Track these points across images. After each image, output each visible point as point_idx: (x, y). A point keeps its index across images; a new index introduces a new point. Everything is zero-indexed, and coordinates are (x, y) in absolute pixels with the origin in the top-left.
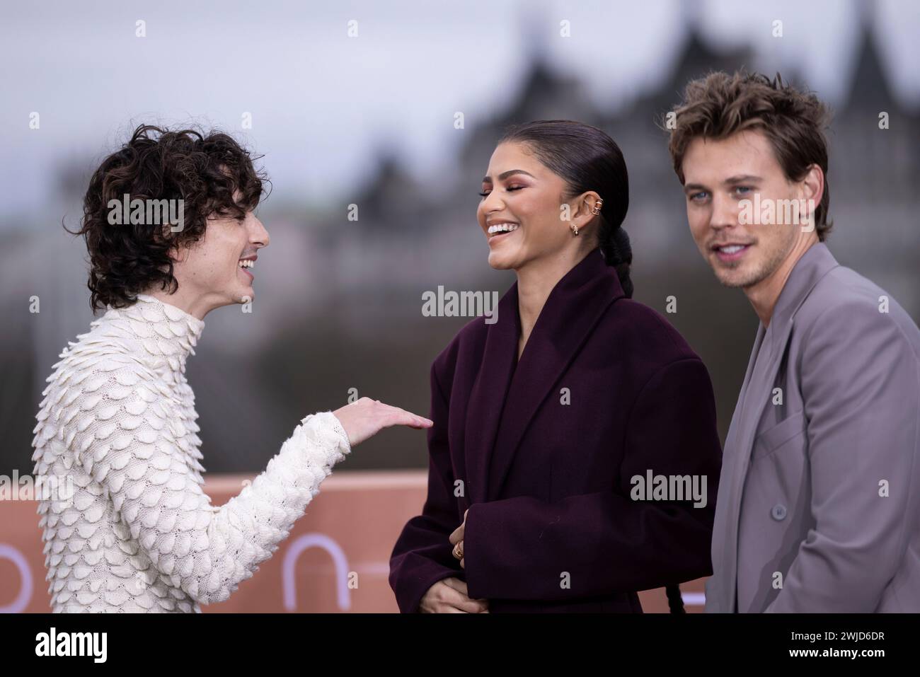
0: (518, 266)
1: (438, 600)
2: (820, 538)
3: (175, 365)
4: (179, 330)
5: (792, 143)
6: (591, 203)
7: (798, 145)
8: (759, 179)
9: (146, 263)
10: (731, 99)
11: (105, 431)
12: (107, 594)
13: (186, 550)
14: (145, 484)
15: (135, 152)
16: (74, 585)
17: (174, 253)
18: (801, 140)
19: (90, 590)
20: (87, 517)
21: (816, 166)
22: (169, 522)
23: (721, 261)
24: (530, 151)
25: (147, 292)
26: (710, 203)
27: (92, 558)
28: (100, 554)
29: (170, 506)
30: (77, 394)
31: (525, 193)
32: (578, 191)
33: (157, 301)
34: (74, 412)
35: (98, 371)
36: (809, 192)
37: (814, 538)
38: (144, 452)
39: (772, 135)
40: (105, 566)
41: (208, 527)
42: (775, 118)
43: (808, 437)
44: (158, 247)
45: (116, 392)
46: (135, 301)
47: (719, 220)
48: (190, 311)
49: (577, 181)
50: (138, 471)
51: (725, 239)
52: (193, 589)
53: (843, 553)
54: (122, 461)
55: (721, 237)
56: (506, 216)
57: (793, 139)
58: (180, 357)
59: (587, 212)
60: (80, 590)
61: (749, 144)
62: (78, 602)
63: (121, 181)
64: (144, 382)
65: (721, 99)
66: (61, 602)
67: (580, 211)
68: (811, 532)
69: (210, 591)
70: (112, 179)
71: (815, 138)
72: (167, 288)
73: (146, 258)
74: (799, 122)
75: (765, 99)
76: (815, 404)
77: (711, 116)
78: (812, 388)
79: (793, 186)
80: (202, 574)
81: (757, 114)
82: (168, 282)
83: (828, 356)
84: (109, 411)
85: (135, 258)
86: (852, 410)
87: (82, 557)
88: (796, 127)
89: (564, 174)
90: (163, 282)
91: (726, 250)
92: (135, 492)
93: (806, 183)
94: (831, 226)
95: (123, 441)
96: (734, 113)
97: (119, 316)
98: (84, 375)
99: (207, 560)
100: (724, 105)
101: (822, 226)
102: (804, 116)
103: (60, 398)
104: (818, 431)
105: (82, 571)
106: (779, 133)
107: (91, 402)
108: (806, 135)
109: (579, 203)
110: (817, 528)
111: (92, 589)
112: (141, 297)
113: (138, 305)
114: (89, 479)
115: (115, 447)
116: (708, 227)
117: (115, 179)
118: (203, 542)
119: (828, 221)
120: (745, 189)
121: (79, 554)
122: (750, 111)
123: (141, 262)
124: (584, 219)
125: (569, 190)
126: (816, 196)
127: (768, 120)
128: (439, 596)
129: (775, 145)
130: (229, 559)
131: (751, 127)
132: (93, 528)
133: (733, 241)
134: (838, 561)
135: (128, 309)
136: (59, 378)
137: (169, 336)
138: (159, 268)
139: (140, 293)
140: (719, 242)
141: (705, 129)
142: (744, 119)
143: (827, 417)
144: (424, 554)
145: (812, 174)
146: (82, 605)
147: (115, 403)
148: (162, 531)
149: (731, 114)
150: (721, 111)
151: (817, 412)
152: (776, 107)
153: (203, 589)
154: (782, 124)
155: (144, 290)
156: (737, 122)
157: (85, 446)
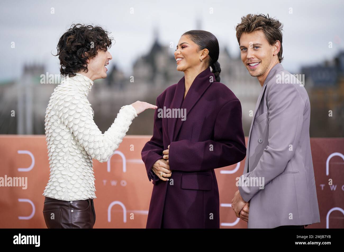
0: (185, 70)
1: (159, 165)
2: (269, 148)
3: (86, 94)
4: (88, 84)
5: (271, 34)
6: (206, 52)
7: (273, 35)
8: (261, 45)
9: (80, 63)
10: (253, 21)
11: (72, 113)
12: (69, 161)
13: (97, 147)
14: (84, 128)
15: (76, 32)
16: (59, 158)
17: (88, 61)
18: (274, 33)
19: (64, 160)
20: (64, 138)
21: (278, 41)
22: (92, 139)
23: (250, 68)
24: (189, 37)
25: (80, 72)
26: (247, 51)
27: (65, 150)
28: (67, 149)
29: (92, 134)
30: (63, 102)
31: (186, 49)
32: (202, 48)
33: (82, 75)
34: (62, 107)
35: (69, 95)
36: (276, 48)
37: (268, 148)
38: (83, 119)
39: (265, 32)
40: (68, 153)
41: (103, 140)
42: (266, 27)
43: (268, 119)
44: (84, 59)
45: (75, 102)
46: (75, 75)
47: (249, 56)
48: (90, 78)
49: (202, 46)
50: (82, 124)
51: (251, 61)
52: (99, 158)
53: (275, 152)
54: (77, 122)
55: (250, 61)
56: (181, 56)
57: (271, 33)
58: (88, 92)
59: (205, 55)
60: (61, 159)
61: (258, 34)
62: (60, 163)
63: (72, 40)
64: (82, 99)
65: (250, 21)
66: (55, 163)
67: (202, 54)
68: (267, 146)
69: (104, 158)
70: (69, 39)
71: (278, 33)
72: (85, 71)
73: (80, 62)
74: (273, 28)
75: (263, 21)
76: (271, 109)
77: (247, 26)
78: (270, 105)
79: (271, 46)
80: (102, 154)
81: (261, 26)
82: (86, 69)
83: (275, 95)
84: (73, 107)
85: (77, 62)
86: (280, 111)
87: (62, 150)
88: (272, 30)
89: (198, 44)
90: (84, 70)
91: (251, 65)
92: (82, 130)
93: (275, 46)
94: (283, 58)
95: (77, 116)
96: (254, 25)
97: (70, 80)
98: (65, 97)
99: (103, 150)
100: (251, 23)
101: (280, 58)
102: (275, 26)
103: (57, 103)
104: (270, 117)
105: (61, 154)
106: (267, 31)
107: (67, 105)
108: (275, 32)
109: (202, 52)
110: (269, 145)
111: (65, 159)
112: (77, 74)
113: (76, 76)
114: (65, 127)
115: (75, 118)
116: (246, 58)
117: (71, 39)
118: (102, 145)
119: (282, 57)
120: (257, 47)
121: (61, 149)
122: (259, 25)
123: (78, 63)
124: (203, 57)
125: (199, 48)
126: (278, 49)
127: (264, 28)
128: (159, 164)
129: (266, 35)
130: (109, 149)
131: (259, 29)
132: (65, 141)
133: (254, 62)
134: (274, 154)
135: (73, 77)
136: (55, 98)
137: (85, 85)
138: (83, 65)
139: (77, 73)
140: (250, 62)
141: (245, 30)
142: (256, 27)
143: (273, 113)
144: (155, 151)
145: (277, 43)
146: (62, 164)
147: (75, 105)
148: (90, 142)
149: (253, 25)
150: (250, 25)
151: (270, 112)
152: (266, 24)
153: (102, 158)
154: (268, 29)
155: (79, 72)
156: (254, 28)
157: (65, 117)
